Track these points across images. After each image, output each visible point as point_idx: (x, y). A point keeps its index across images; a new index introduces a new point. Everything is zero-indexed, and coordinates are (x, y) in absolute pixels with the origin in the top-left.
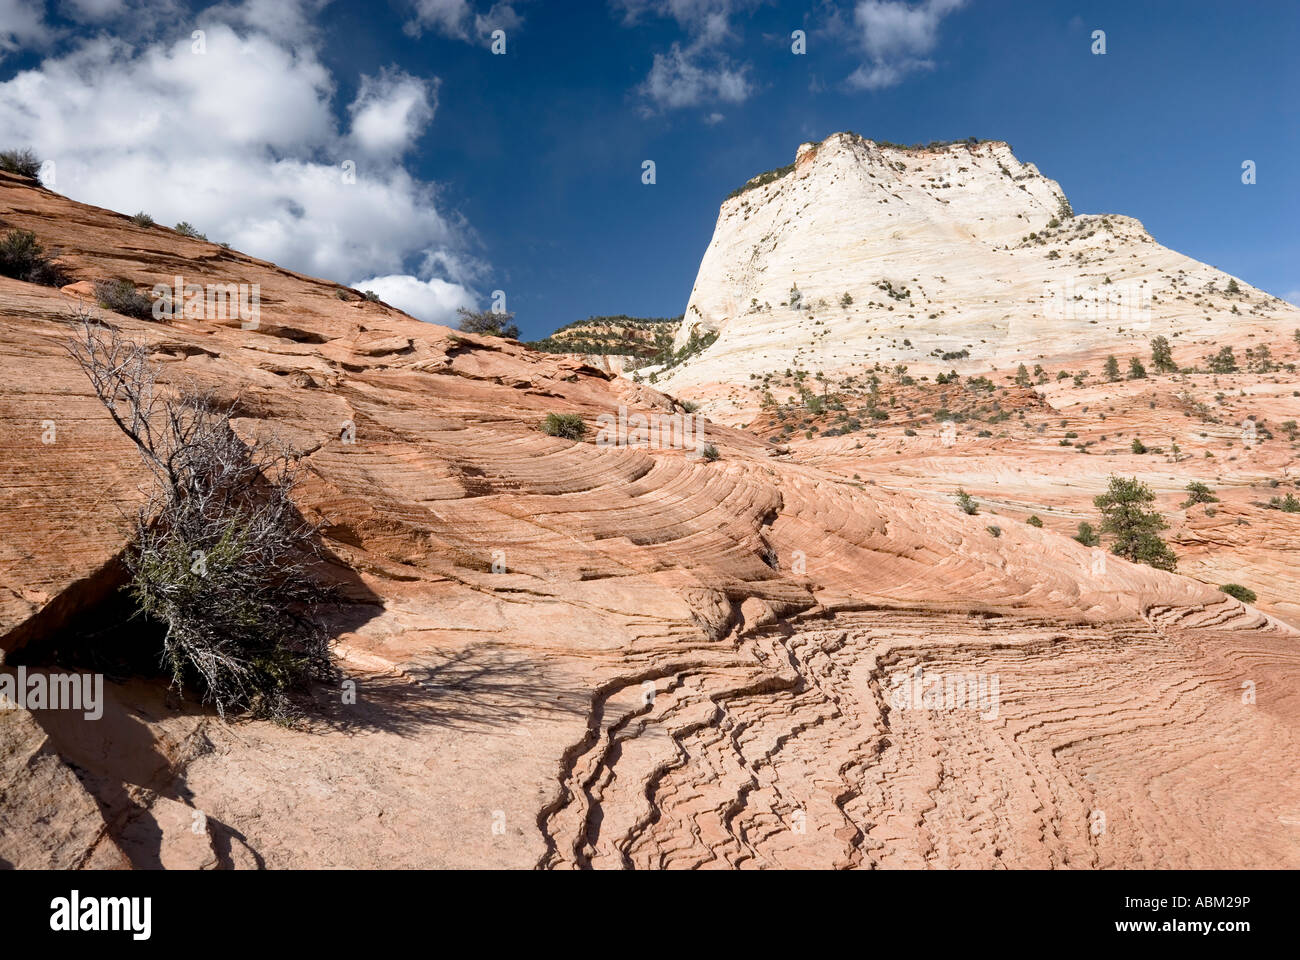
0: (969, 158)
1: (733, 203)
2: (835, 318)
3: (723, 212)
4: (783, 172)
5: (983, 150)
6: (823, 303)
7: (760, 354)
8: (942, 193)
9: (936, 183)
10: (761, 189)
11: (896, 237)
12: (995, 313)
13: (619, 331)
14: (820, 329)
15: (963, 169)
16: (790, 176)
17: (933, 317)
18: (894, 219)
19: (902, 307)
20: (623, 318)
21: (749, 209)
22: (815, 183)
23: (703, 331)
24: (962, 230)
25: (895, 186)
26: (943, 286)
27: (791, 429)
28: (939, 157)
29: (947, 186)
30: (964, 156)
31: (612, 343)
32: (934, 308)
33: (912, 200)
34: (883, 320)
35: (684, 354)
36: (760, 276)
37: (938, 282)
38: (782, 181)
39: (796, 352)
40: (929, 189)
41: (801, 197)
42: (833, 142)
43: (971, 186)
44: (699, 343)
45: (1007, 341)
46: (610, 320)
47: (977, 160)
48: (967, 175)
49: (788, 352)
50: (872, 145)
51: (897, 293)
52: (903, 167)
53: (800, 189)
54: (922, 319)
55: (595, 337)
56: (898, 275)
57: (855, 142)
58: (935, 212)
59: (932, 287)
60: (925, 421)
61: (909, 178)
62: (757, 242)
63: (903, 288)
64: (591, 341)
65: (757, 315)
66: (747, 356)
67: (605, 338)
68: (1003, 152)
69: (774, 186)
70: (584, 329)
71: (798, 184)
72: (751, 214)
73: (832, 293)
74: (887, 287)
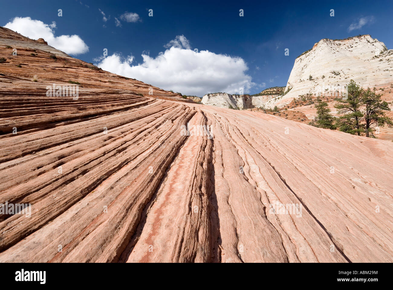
0: (358, 40)
1: (298, 59)
2: (320, 81)
3: (296, 61)
4: (310, 50)
5: (363, 37)
6: (317, 78)
7: (301, 91)
8: (351, 49)
9: (349, 47)
10: (305, 55)
11: (337, 61)
12: (363, 76)
13: (275, 90)
14: (316, 84)
15: (357, 43)
16: (312, 51)
17: (346, 78)
18: (337, 57)
19: (338, 77)
20: (276, 87)
21: (302, 60)
22: (317, 52)
23: (290, 87)
24: (355, 57)
25: (338, 49)
26: (349, 71)
27: (297, 105)
28: (350, 41)
29: (352, 47)
30: (357, 39)
31: (274, 93)
32: (346, 76)
33: (342, 52)
34: (333, 80)
35: (286, 93)
36: (303, 74)
37: (348, 70)
38: (310, 52)
39: (310, 90)
40: (347, 49)
41: (313, 55)
42: (322, 41)
43: (358, 47)
44: (289, 90)
45: (367, 82)
46: (273, 88)
47: (361, 40)
48: (358, 44)
49: (308, 90)
50: (332, 41)
51: (336, 74)
52: (340, 44)
53: (313, 53)
54: (343, 79)
55: (270, 92)
56: (337, 70)
57: (327, 41)
58: (348, 54)
59: (346, 71)
60: (331, 101)
61: (342, 47)
62: (303, 67)
63: (338, 73)
64: (269, 93)
65: (301, 83)
66: (298, 91)
67: (272, 92)
68: (368, 37)
69: (308, 54)
70: (268, 90)
71: (313, 52)
72: (302, 61)
73: (319, 75)
74: (334, 73)
